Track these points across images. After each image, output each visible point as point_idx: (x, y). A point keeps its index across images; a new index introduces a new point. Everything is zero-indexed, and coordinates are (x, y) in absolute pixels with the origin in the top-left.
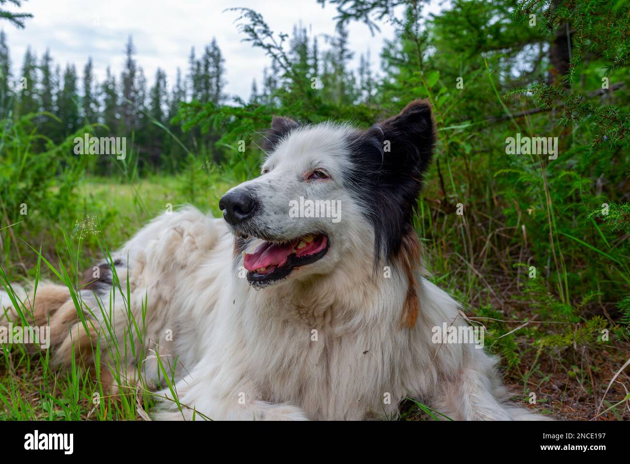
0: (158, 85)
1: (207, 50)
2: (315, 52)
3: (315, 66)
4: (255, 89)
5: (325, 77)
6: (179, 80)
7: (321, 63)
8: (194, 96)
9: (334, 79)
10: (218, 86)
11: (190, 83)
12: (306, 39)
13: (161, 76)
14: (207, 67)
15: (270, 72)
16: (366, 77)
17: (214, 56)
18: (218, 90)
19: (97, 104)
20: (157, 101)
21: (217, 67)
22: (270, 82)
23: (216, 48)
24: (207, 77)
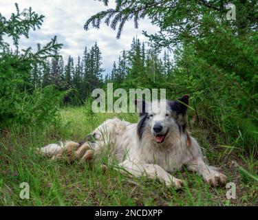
0: (69, 64)
1: (93, 48)
2: (143, 50)
3: (144, 57)
4: (115, 66)
5: (148, 61)
6: (79, 62)
7: (146, 55)
8: (86, 70)
9: (152, 62)
10: (97, 65)
11: (84, 64)
12: (139, 44)
13: (71, 60)
14: (92, 56)
15: (122, 58)
16: (167, 61)
17: (96, 51)
18: (98, 67)
19: (40, 74)
20: (68, 72)
21: (98, 56)
22: (122, 63)
23: (97, 48)
24: (92, 61)
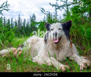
0: (24, 22)
1: (33, 15)
2: (52, 15)
3: (52, 18)
5: (54, 19)
6: (28, 21)
7: (53, 17)
8: (31, 23)
11: (30, 21)
12: (50, 13)
13: (25, 20)
14: (33, 18)
15: (44, 19)
16: (61, 19)
17: (34, 16)
19: (14, 25)
20: (24, 24)
21: (35, 18)
23: (34, 15)
24: (33, 20)
